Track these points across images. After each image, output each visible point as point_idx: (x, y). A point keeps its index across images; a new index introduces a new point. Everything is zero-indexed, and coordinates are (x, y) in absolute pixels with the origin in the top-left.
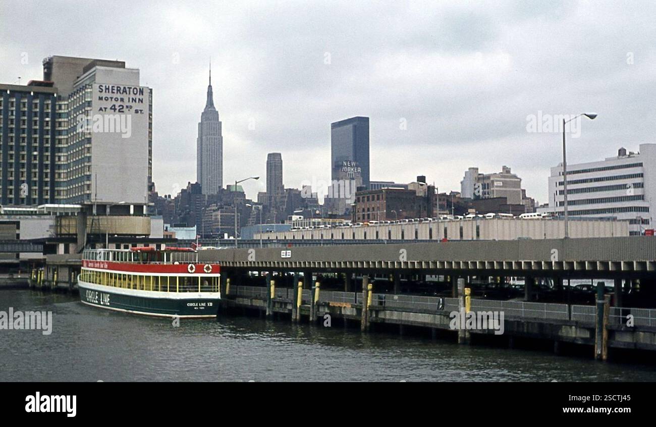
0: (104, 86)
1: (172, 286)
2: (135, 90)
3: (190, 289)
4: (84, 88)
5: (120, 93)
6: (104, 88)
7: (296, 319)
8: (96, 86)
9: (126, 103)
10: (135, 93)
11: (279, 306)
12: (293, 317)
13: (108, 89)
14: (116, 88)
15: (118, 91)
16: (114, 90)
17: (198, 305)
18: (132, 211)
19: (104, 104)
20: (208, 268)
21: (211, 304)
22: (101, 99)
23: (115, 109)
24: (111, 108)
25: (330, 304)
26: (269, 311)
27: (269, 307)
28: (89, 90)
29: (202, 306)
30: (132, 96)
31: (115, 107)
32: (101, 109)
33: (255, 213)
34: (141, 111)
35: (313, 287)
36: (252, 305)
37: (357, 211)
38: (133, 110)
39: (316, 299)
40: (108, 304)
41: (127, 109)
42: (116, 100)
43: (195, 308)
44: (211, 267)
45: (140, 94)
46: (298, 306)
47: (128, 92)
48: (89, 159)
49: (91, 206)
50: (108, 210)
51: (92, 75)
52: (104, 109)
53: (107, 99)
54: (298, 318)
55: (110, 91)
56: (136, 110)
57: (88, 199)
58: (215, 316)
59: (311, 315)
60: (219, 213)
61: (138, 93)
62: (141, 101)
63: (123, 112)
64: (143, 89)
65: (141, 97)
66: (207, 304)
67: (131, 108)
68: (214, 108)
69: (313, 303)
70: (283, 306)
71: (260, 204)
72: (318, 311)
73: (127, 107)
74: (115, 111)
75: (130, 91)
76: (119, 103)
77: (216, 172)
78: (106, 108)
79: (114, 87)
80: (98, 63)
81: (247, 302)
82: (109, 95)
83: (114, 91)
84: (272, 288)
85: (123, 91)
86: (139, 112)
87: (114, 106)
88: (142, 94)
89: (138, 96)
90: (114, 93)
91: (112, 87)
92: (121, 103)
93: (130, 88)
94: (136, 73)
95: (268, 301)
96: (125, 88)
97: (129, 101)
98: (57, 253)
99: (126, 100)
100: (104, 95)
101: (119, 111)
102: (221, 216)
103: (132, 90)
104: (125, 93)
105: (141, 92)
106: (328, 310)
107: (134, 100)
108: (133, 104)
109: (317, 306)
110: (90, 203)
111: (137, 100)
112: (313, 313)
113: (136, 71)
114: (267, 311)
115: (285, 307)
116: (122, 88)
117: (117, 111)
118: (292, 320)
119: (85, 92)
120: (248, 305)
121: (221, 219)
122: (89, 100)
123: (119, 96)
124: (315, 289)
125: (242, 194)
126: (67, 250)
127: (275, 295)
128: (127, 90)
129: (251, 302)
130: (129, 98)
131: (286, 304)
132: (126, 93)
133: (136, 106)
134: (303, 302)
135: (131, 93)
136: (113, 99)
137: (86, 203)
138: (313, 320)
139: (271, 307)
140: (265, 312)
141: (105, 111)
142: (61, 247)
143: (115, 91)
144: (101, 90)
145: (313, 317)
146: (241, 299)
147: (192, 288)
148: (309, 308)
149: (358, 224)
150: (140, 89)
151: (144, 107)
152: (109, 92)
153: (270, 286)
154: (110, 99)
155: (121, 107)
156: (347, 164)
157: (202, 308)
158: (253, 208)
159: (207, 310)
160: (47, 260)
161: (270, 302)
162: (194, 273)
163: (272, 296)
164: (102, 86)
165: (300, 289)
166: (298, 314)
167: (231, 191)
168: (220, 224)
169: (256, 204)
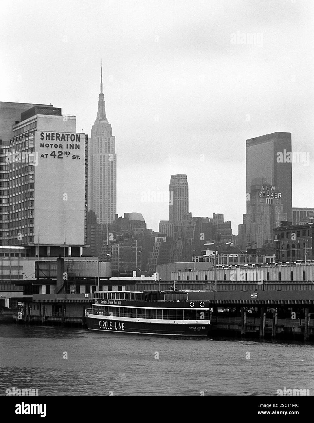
0: (45, 133)
1: (178, 316)
2: (73, 137)
3: (190, 318)
4: (27, 135)
5: (59, 140)
6: (45, 135)
7: (262, 335)
8: (38, 134)
9: (65, 150)
10: (73, 139)
11: (250, 328)
12: (260, 334)
13: (49, 136)
14: (55, 136)
15: (58, 137)
16: (54, 136)
17: (196, 328)
18: (70, 253)
19: (45, 151)
20: (202, 304)
21: (204, 328)
22: (42, 145)
23: (55, 156)
24: (51, 155)
25: (285, 326)
26: (243, 332)
27: (243, 329)
28: (32, 138)
29: (199, 329)
30: (70, 142)
31: (54, 154)
32: (42, 156)
33: (158, 246)
34: (78, 156)
35: (274, 316)
36: (229, 329)
37: (281, 247)
38: (71, 156)
39: (276, 323)
40: (123, 329)
41: (66, 155)
42: (56, 146)
43: (194, 330)
44: (204, 304)
45: (77, 141)
46: (264, 328)
47: (66, 139)
48: (32, 203)
49: (33, 248)
50: (49, 252)
51: (32, 122)
52: (45, 156)
53: (47, 146)
54: (263, 335)
55: (51, 138)
56: (73, 156)
57: (31, 241)
58: (207, 335)
59: (273, 333)
60: (118, 246)
61: (75, 139)
62: (78, 147)
63: (62, 158)
64: (79, 135)
65: (78, 143)
66: (201, 328)
67: (68, 154)
68: (107, 121)
69: (274, 326)
70: (253, 329)
71: (164, 236)
72: (277, 330)
73: (65, 153)
74: (54, 157)
75: (68, 138)
76: (58, 149)
77: (108, 196)
78: (46, 155)
79: (54, 134)
80: (38, 110)
81: (226, 327)
82: (50, 142)
83: (53, 138)
84: (245, 317)
85: (62, 138)
86: (77, 157)
87: (54, 152)
88: (79, 141)
89: (75, 143)
90: (54, 140)
91: (52, 134)
92: (60, 150)
93: (68, 135)
94: (72, 120)
95: (242, 326)
96: (63, 134)
97: (67, 148)
98: (40, 294)
99: (64, 146)
100: (45, 142)
101: (59, 158)
102: (120, 249)
103: (69, 137)
104: (63, 140)
105: (78, 138)
106: (283, 329)
107: (72, 147)
108: (71, 150)
109: (276, 328)
110: (33, 245)
111: (75, 146)
112: (274, 332)
113: (73, 118)
114: (242, 331)
115: (254, 329)
116: (61, 136)
117: (57, 157)
118: (260, 337)
119: (29, 139)
120: (227, 329)
121: (120, 252)
122: (32, 147)
123: (58, 143)
124: (275, 317)
125: (142, 223)
126: (48, 291)
127: (246, 322)
128: (66, 136)
129: (229, 326)
130: (67, 144)
131: (255, 327)
132: (65, 140)
133: (74, 152)
134: (266, 326)
135: (69, 139)
136: (53, 146)
137: (29, 245)
138: (273, 336)
139: (244, 329)
140: (241, 332)
141: (46, 157)
142: (44, 288)
143: (55, 138)
144: (42, 138)
145: (274, 334)
146: (221, 325)
147: (191, 317)
148: (271, 329)
149: (284, 263)
150: (77, 135)
151: (81, 153)
152: (49, 139)
153: (244, 316)
154: (50, 146)
155: (60, 153)
156: (266, 189)
157: (198, 330)
158: (156, 240)
159: (202, 331)
160: (33, 299)
161: (243, 326)
162: (194, 307)
163: (245, 323)
164: (43, 134)
165: (264, 317)
166: (263, 333)
167: (130, 219)
168: (119, 258)
169: (159, 235)
